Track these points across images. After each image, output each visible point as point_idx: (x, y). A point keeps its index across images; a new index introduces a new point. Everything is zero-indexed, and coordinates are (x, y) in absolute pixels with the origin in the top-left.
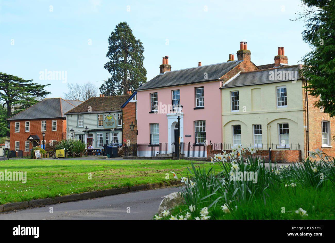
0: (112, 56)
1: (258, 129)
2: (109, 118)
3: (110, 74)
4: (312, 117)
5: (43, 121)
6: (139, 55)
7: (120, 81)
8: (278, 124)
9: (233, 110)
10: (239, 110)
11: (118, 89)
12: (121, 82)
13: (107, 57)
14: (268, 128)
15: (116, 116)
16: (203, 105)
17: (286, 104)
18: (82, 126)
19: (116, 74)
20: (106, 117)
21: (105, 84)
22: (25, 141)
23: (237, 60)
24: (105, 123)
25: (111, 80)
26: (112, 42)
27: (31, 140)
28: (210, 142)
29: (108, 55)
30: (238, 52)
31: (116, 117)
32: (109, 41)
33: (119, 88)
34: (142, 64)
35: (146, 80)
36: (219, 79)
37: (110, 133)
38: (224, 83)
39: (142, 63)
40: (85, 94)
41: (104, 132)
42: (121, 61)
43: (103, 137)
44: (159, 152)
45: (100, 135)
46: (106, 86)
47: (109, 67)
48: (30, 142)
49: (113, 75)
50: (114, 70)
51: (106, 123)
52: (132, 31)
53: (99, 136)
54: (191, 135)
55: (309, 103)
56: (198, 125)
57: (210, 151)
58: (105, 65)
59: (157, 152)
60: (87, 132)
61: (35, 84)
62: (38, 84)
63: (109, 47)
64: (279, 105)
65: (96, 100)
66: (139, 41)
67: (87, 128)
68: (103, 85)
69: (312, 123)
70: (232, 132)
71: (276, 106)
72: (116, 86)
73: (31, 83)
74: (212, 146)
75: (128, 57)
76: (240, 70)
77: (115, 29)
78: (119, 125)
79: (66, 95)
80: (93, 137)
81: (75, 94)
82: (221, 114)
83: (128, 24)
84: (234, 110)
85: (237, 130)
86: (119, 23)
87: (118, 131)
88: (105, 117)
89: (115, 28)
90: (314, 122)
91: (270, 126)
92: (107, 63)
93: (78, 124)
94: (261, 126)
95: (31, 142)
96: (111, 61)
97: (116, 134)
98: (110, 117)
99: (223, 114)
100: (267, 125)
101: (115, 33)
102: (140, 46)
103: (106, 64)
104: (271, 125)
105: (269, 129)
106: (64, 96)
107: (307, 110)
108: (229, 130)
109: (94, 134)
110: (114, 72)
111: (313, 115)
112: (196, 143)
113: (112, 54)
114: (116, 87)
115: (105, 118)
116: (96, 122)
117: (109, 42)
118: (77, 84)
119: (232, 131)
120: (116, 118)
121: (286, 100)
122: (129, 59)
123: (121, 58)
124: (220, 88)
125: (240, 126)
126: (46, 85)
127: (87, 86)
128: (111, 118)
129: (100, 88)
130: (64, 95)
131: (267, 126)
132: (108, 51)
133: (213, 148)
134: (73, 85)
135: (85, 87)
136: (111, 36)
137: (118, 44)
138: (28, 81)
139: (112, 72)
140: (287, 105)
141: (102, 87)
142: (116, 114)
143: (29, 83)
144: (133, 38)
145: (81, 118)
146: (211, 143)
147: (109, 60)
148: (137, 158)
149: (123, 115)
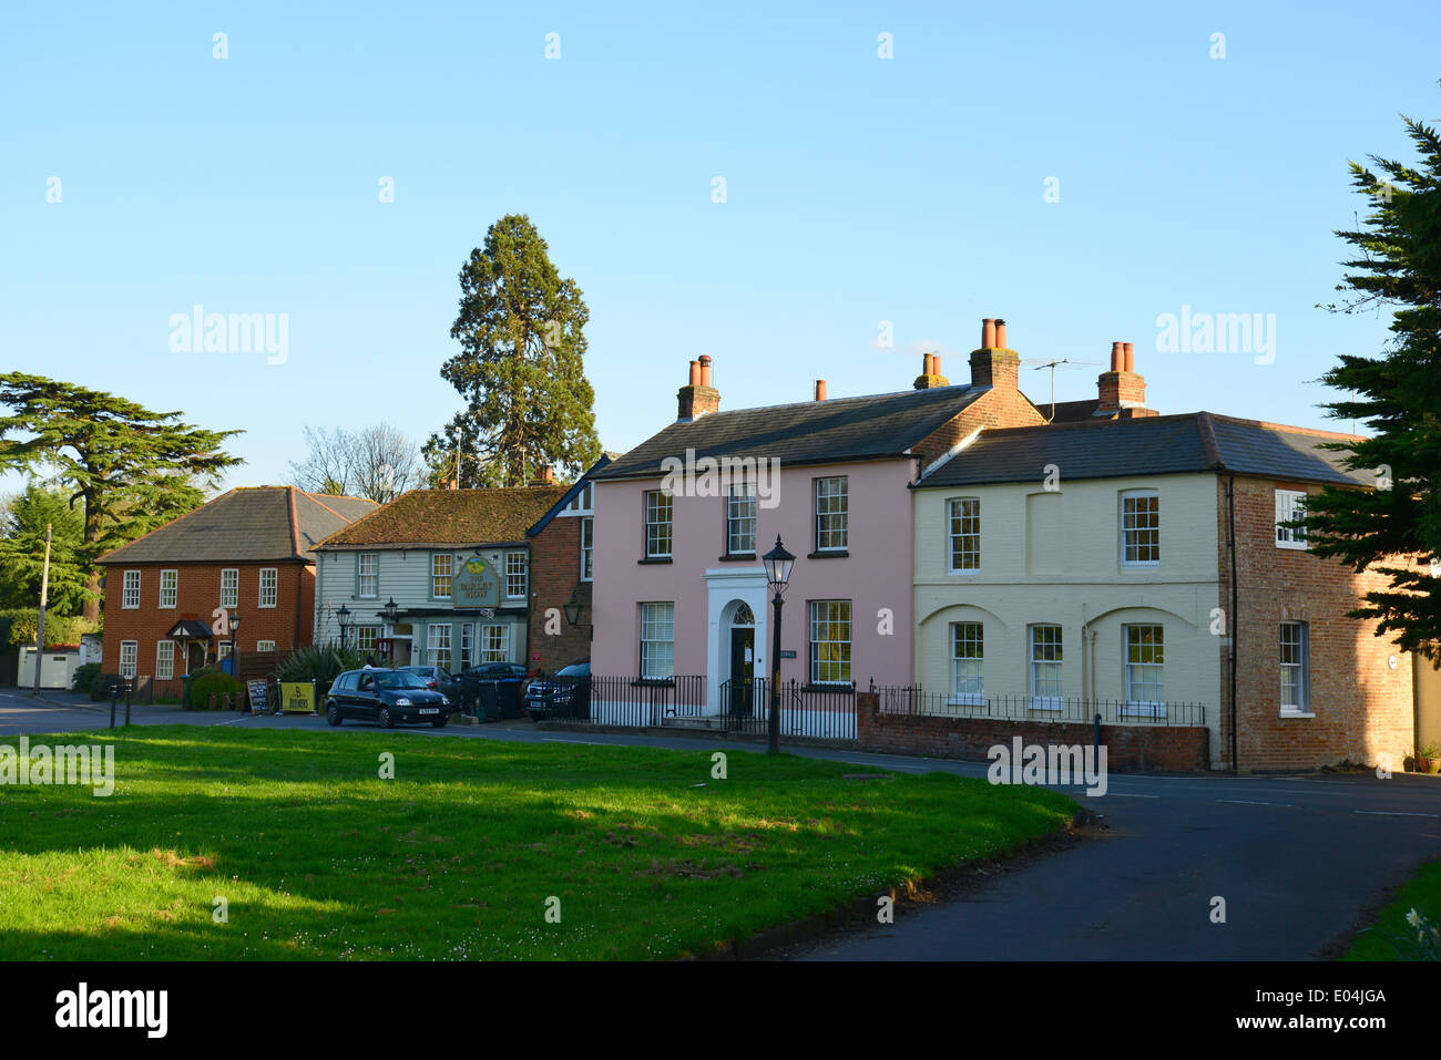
0: (472, 333)
1: (1047, 640)
2: (474, 567)
3: (460, 397)
4: (1250, 607)
5: (228, 570)
6: (570, 334)
7: (496, 424)
8: (1123, 625)
9: (954, 567)
10: (977, 566)
11: (487, 454)
12: (500, 428)
13: (453, 336)
14: (1084, 638)
15: (500, 561)
16: (845, 544)
17: (1156, 557)
18: (375, 596)
19: (483, 399)
20: (463, 563)
21: (442, 435)
22: (159, 642)
23: (970, 382)
24: (459, 587)
25: (467, 420)
26: (473, 284)
27: (181, 639)
28: (872, 681)
29: (455, 331)
30: (973, 354)
31: (500, 566)
32: (464, 279)
33: (493, 449)
34: (580, 366)
35: (592, 425)
36: (908, 452)
37: (478, 625)
38: (925, 468)
39: (579, 361)
40: (366, 469)
41: (456, 619)
42: (501, 354)
43: (450, 636)
44: (674, 711)
45: (439, 630)
46: (447, 441)
47: (458, 374)
48: (176, 644)
49: (471, 402)
50: (477, 386)
51: (464, 587)
52: (545, 247)
53: (437, 635)
54: (795, 652)
55: (1239, 556)
56: (822, 618)
57: (870, 714)
58: (446, 365)
59: (668, 711)
60: (392, 618)
61: (189, 428)
62: (202, 428)
63: (462, 303)
64: (1129, 557)
65: (426, 501)
66: (569, 283)
67: (391, 604)
68: (436, 436)
69: (1247, 628)
70: (950, 647)
71: (1119, 561)
72: (482, 442)
73: (176, 424)
74: (878, 695)
75: (530, 341)
76: (979, 423)
77: (487, 240)
78: (510, 597)
79: (298, 469)
80: (415, 638)
81: (331, 467)
82: (912, 580)
83: (531, 222)
84: (960, 567)
85: (969, 640)
86: (502, 218)
87: (508, 618)
88: (458, 565)
89: (485, 233)
90: (1254, 624)
91: (1095, 634)
92: (452, 357)
93: (357, 586)
94: (1059, 630)
95: (182, 644)
96: (465, 353)
97: (499, 628)
98: (477, 564)
99: (920, 578)
100: (1084, 627)
101: (485, 252)
102: (576, 300)
103: (448, 362)
104: (1097, 627)
105: (1089, 642)
106: (291, 472)
107: (1231, 580)
108: (939, 640)
109: (416, 628)
110: (477, 392)
111: (1252, 599)
112: (814, 682)
113: (472, 328)
114: (483, 447)
115: (457, 568)
116: (426, 583)
117: (462, 285)
118: (339, 433)
119: (950, 643)
120: (499, 571)
121: (1156, 540)
122: (533, 346)
123: (505, 342)
124: (910, 486)
125: (980, 627)
126: (230, 433)
127: (375, 438)
128: (480, 568)
129: (423, 450)
130: (293, 469)
131: (1084, 633)
132: (458, 315)
133: (882, 706)
134: (322, 432)
135: (369, 442)
136: (470, 263)
137: (494, 292)
138: (163, 417)
139: (470, 393)
140: (1158, 559)
141: (431, 444)
142: (499, 553)
143: (168, 422)
144: (547, 271)
145: (369, 563)
146: (872, 687)
147: (459, 349)
148: (591, 727)
149: (534, 564)
